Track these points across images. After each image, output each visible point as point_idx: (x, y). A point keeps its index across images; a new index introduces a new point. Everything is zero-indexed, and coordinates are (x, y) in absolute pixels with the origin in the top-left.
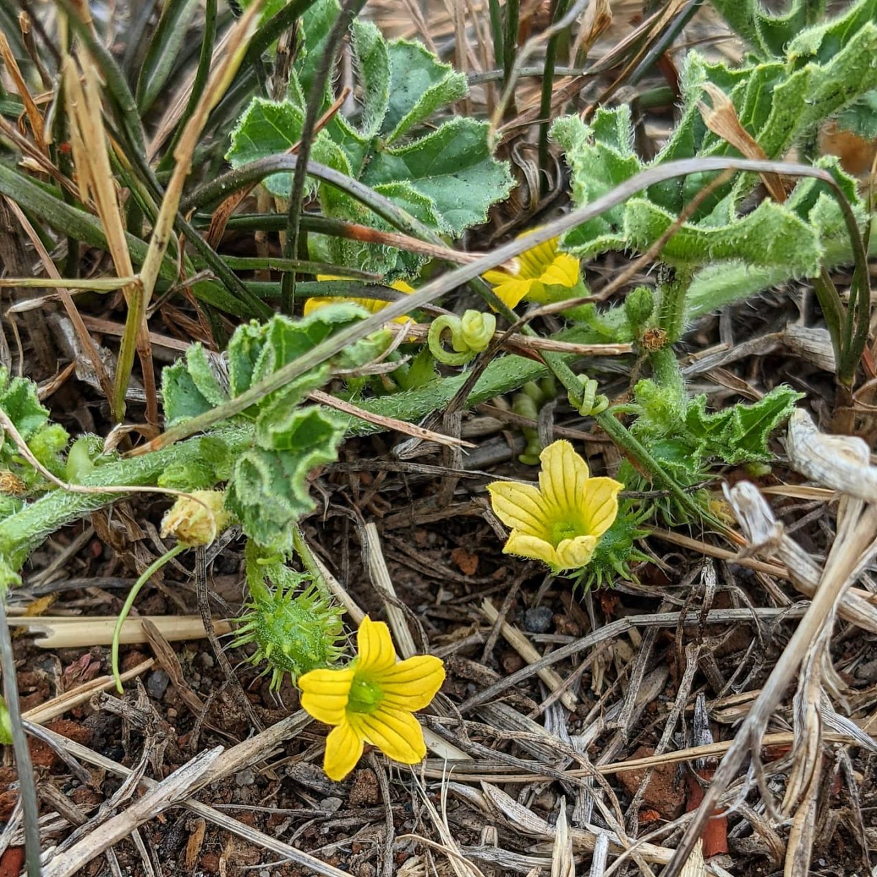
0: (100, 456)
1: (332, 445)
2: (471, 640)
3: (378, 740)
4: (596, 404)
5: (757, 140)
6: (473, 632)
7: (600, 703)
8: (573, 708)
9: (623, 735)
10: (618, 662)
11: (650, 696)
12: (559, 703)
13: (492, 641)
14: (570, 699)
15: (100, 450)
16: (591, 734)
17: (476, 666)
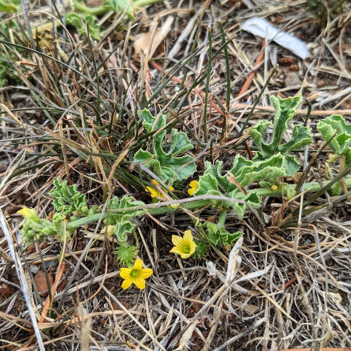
0: (97, 210)
1: (131, 230)
2: (170, 259)
3: (135, 283)
4: (198, 224)
5: (240, 183)
6: (170, 257)
7: (192, 280)
8: (186, 280)
9: (191, 292)
10: (199, 273)
11: (202, 283)
12: (183, 278)
13: (174, 260)
14: (186, 278)
15: (97, 209)
16: (186, 288)
17: (168, 265)
